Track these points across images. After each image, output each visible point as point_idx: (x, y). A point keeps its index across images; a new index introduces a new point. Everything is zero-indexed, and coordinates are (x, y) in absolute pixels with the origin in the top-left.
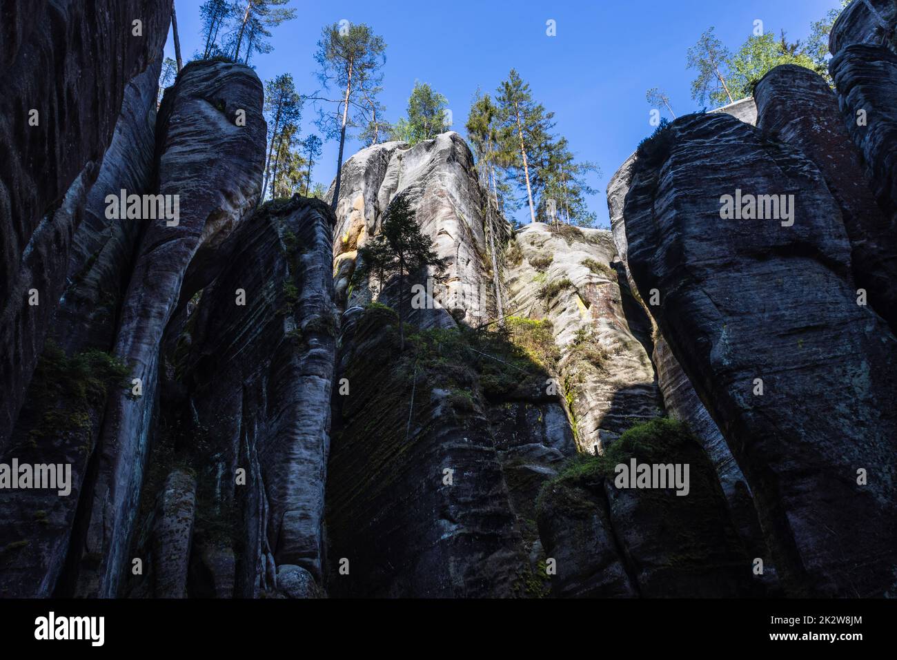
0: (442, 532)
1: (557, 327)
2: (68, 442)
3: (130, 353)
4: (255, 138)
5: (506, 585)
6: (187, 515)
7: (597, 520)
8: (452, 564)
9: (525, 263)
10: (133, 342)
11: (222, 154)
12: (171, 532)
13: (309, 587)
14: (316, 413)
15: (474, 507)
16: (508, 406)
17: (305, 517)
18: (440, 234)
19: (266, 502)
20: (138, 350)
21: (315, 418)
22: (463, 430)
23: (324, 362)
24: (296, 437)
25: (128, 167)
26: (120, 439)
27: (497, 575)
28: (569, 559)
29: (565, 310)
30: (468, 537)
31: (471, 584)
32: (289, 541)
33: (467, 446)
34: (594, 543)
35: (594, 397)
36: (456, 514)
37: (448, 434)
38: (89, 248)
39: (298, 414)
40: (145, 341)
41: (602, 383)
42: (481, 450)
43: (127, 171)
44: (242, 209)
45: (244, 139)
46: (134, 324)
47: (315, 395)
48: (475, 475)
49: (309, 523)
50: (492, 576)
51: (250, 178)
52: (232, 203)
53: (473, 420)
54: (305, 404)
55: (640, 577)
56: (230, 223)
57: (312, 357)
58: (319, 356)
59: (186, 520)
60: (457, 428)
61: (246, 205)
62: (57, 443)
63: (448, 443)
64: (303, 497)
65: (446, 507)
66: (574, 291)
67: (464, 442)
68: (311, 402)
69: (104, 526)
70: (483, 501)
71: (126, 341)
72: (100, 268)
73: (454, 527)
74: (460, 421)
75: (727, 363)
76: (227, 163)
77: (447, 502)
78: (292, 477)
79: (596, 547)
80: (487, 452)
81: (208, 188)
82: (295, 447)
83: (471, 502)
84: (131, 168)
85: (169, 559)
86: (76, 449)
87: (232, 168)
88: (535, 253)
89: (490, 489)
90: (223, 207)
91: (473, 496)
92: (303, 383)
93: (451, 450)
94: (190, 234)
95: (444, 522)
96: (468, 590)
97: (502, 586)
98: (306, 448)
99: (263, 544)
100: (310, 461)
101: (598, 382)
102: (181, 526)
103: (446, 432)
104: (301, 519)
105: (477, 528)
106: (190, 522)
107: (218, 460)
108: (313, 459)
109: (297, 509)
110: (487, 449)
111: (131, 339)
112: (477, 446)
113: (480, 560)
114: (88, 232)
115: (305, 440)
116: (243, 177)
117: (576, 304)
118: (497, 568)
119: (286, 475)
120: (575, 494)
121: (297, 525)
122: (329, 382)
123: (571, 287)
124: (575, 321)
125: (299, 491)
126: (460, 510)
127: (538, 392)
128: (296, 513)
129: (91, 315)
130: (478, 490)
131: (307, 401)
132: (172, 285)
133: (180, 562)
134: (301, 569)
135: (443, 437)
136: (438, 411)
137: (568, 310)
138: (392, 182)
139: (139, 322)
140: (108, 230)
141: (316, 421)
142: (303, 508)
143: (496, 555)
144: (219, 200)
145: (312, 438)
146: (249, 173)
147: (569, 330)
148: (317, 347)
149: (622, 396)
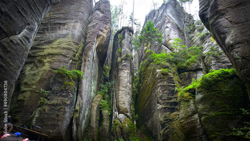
0: (158, 107)
1: (204, 48)
2: (69, 88)
3: (83, 70)
4: (107, 15)
5: (177, 121)
6: (97, 103)
7: (192, 101)
8: (160, 115)
9: (196, 30)
10: (84, 67)
11: (99, 21)
12: (93, 106)
13: (124, 119)
14: (125, 79)
15: (167, 100)
16: (185, 73)
17: (124, 103)
18: (166, 28)
19: (116, 100)
20: (85, 69)
21: (125, 80)
22: (164, 80)
23: (126, 66)
24: (120, 85)
25: (83, 30)
26: (83, 87)
27: (174, 118)
28: (183, 113)
29: (207, 42)
30: (165, 108)
31: (165, 120)
32: (121, 109)
33: (165, 84)
34: (190, 108)
35: (214, 67)
36: (161, 102)
37: (160, 81)
38: (76, 49)
39: (120, 79)
40: (86, 67)
41: (218, 62)
42: (171, 85)
43: (83, 31)
44: (106, 33)
45: (104, 16)
46: (83, 63)
47: (124, 75)
48: (168, 92)
49: (125, 105)
50: (172, 118)
51: (107, 25)
52: (103, 32)
53: (168, 77)
54: (122, 77)
55: (201, 118)
56: (104, 37)
57: (123, 65)
58: (125, 65)
59: (96, 104)
60: (163, 80)
61: (107, 32)
62: (67, 88)
63: (159, 84)
64: (123, 99)
65: (159, 101)
66: (210, 35)
67: (164, 83)
68: (123, 76)
69: (80, 104)
70: (170, 99)
71: (82, 67)
72: (78, 53)
73: (161, 106)
74: (164, 78)
75: (232, 42)
76: (100, 23)
77: (159, 99)
78: (120, 94)
79: (190, 110)
80: (173, 86)
81: (96, 30)
82: (120, 87)
83: (166, 99)
84: (84, 30)
85: (93, 111)
86: (71, 89)
87: (102, 24)
88: (199, 27)
89: (173, 96)
90: (100, 34)
91: (167, 98)
92: (121, 72)
93: (160, 85)
94: (92, 41)
95: (159, 104)
96: (164, 122)
97: (175, 121)
98: (123, 87)
99: (115, 109)
100: (124, 91)
101: (216, 62)
102: (95, 105)
103: (159, 81)
104: (123, 104)
105: (168, 106)
106: (97, 104)
107: (111, 92)
108: (125, 90)
109: (122, 101)
110: (173, 85)
111: (83, 67)
112: (169, 84)
113: (168, 114)
114: (75, 46)
115: (122, 86)
116: (105, 25)
117: (211, 39)
118: (174, 116)
119: (119, 94)
120: (187, 94)
121: (122, 105)
122: (129, 71)
123: (209, 34)
124: (210, 45)
125: (122, 97)
126: (162, 101)
127: (194, 68)
128: (122, 103)
129: (77, 63)
130: (169, 96)
131: (122, 76)
132: (90, 54)
133: (94, 112)
134: (123, 115)
135: (158, 82)
136: (157, 76)
137: (208, 42)
138: (156, 18)
139: (84, 63)
140: (80, 45)
141: (125, 81)
142: (123, 101)
143: (174, 113)
144: (98, 32)
145: (124, 85)
146: (106, 24)
147: (208, 48)
148: (124, 63)
149: (226, 66)
